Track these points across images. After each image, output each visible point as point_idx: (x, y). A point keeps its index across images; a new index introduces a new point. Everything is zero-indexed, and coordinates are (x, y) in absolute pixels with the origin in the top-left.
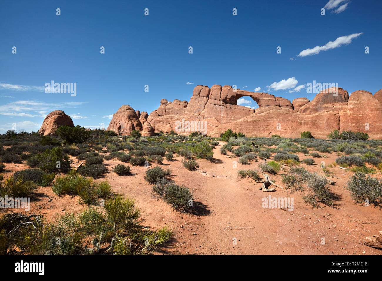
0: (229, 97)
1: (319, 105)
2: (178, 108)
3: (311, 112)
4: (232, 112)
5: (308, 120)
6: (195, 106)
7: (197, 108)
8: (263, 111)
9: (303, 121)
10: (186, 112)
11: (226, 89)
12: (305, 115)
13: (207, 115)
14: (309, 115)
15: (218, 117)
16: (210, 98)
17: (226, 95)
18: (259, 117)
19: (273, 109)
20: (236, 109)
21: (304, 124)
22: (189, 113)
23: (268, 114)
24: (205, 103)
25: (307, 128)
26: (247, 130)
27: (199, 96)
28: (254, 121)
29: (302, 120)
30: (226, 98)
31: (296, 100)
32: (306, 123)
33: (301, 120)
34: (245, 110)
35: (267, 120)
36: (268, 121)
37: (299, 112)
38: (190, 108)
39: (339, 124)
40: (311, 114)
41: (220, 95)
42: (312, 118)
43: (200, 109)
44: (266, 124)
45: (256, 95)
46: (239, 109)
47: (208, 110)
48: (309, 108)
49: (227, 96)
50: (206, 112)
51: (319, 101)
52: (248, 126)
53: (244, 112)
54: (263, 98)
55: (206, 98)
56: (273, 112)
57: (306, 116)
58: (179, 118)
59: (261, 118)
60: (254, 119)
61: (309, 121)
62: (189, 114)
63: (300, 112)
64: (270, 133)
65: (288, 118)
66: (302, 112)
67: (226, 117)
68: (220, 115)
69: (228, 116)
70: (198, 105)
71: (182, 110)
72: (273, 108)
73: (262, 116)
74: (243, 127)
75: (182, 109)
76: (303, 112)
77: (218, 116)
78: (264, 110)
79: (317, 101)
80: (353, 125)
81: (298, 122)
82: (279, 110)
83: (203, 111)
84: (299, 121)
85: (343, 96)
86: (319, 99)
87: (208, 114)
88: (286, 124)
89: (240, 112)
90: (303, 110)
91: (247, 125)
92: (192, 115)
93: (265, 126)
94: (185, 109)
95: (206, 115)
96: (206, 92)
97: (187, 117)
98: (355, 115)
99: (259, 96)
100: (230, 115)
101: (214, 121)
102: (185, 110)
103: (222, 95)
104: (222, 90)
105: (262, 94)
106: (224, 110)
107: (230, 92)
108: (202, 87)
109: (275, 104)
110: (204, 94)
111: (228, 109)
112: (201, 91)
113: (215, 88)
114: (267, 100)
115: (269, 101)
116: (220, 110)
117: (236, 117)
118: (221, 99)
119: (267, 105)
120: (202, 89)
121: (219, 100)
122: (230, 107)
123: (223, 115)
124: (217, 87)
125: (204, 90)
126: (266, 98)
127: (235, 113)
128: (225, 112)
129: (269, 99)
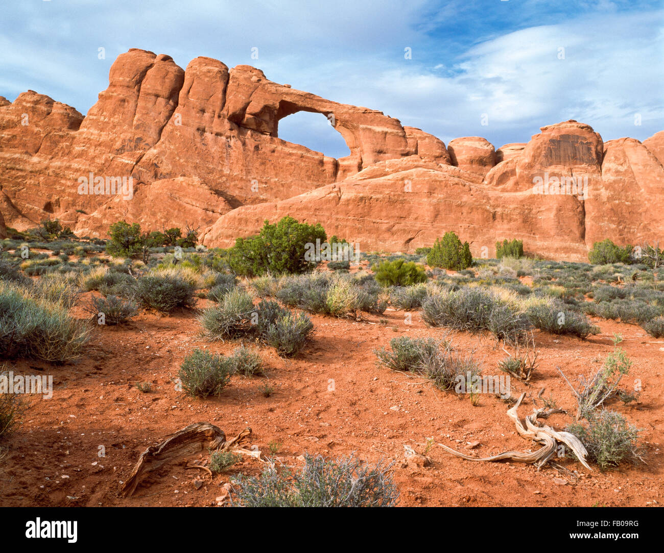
0: (255, 107)
1: (538, 166)
2: (44, 127)
3: (517, 183)
4: (263, 164)
5: (512, 206)
6: (118, 128)
7: (129, 135)
8: (387, 169)
9: (499, 210)
10: (77, 149)
11: (245, 79)
12: (504, 190)
13: (170, 167)
14: (513, 194)
15: (211, 177)
16: (181, 101)
17: (242, 98)
18: (377, 189)
19: (417, 167)
20: (276, 154)
21: (502, 218)
22: (91, 152)
23: (403, 179)
24: (162, 118)
25: (509, 229)
26: (337, 227)
27: (139, 91)
28: (362, 199)
29: (498, 206)
30: (244, 109)
31: (461, 143)
32: (507, 215)
33: (494, 207)
34: (307, 158)
35: (401, 198)
36: (402, 202)
37: (486, 182)
38: (96, 132)
39: (582, 223)
40: (516, 191)
41: (220, 96)
42: (522, 201)
43: (140, 139)
44: (396, 213)
45: (346, 113)
46: (285, 153)
47: (172, 147)
48: (513, 172)
49: (248, 104)
50: (162, 153)
51: (540, 154)
52: (340, 216)
53: (303, 164)
54: (369, 127)
55: (168, 103)
56: (418, 176)
57: (506, 195)
58: (47, 168)
59: (381, 193)
60: (361, 195)
61: (514, 209)
62: (93, 158)
63: (490, 183)
64: (410, 240)
65: (461, 198)
66: (494, 182)
67: (242, 179)
68: (219, 168)
69: (247, 175)
70: (131, 125)
71: (62, 137)
72: (416, 163)
73: (384, 186)
74: (325, 219)
75: (61, 133)
76: (498, 184)
77: (211, 172)
78: (389, 167)
79: (534, 156)
80: (613, 226)
81: (487, 211)
82: (436, 172)
83: (153, 151)
84: (488, 207)
85: (593, 149)
86: (539, 151)
87: (174, 163)
88: (453, 216)
89: (291, 164)
90: (496, 177)
91: (337, 213)
92: (106, 160)
93: (393, 217)
94: (72, 133)
95: (165, 168)
96: (167, 80)
97: (83, 168)
98: (617, 202)
99: (356, 116)
100: (254, 170)
101: (201, 190)
102: (74, 138)
103: (230, 98)
104: (231, 82)
105: (364, 113)
106: (234, 151)
107: (258, 92)
108: (152, 60)
109: (402, 149)
110: (159, 88)
111: (250, 150)
112: (149, 72)
113: (205, 69)
114: (378, 132)
115: (385, 137)
116: (220, 150)
117: (275, 182)
118: (224, 112)
119: (378, 149)
120: (151, 66)
121: (216, 116)
122: (257, 143)
123: (231, 170)
124: (212, 68)
125: (159, 70)
126: (377, 125)
127: (272, 167)
128: (237, 161)
129: (386, 129)
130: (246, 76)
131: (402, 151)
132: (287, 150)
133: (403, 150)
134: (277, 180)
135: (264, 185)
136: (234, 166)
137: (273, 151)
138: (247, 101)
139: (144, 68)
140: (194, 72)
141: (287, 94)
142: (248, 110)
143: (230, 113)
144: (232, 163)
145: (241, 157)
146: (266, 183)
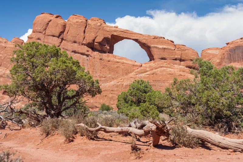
0: (99, 39)
1: (223, 64)
4: (104, 68)
8: (148, 69)
11: (94, 25)
16: (64, 38)
17: (93, 35)
19: (162, 67)
20: (110, 63)
23: (153, 74)
27: (45, 34)
30: (94, 40)
31: (206, 52)
35: (152, 83)
41: (82, 34)
45: (144, 39)
46: (115, 62)
49: (96, 37)
53: (123, 67)
54: (156, 46)
72: (162, 65)
82: (170, 69)
86: (224, 56)
89: (117, 67)
96: (58, 28)
99: (149, 40)
100: (99, 71)
104: (87, 27)
105: (153, 38)
106: (90, 62)
107: (100, 31)
108: (51, 18)
110: (54, 32)
111: (97, 61)
113: (75, 21)
114: (161, 48)
115: (164, 51)
116: (83, 62)
118: (84, 42)
121: (81, 44)
122: (101, 57)
125: (54, 23)
126: (160, 45)
127: (108, 69)
128: (91, 67)
129: (165, 47)
130: (95, 23)
132: (116, 60)
137: (109, 61)
139: (47, 23)
140: (70, 23)
141: (115, 31)
142: (96, 41)
143: (87, 42)
146: (105, 78)
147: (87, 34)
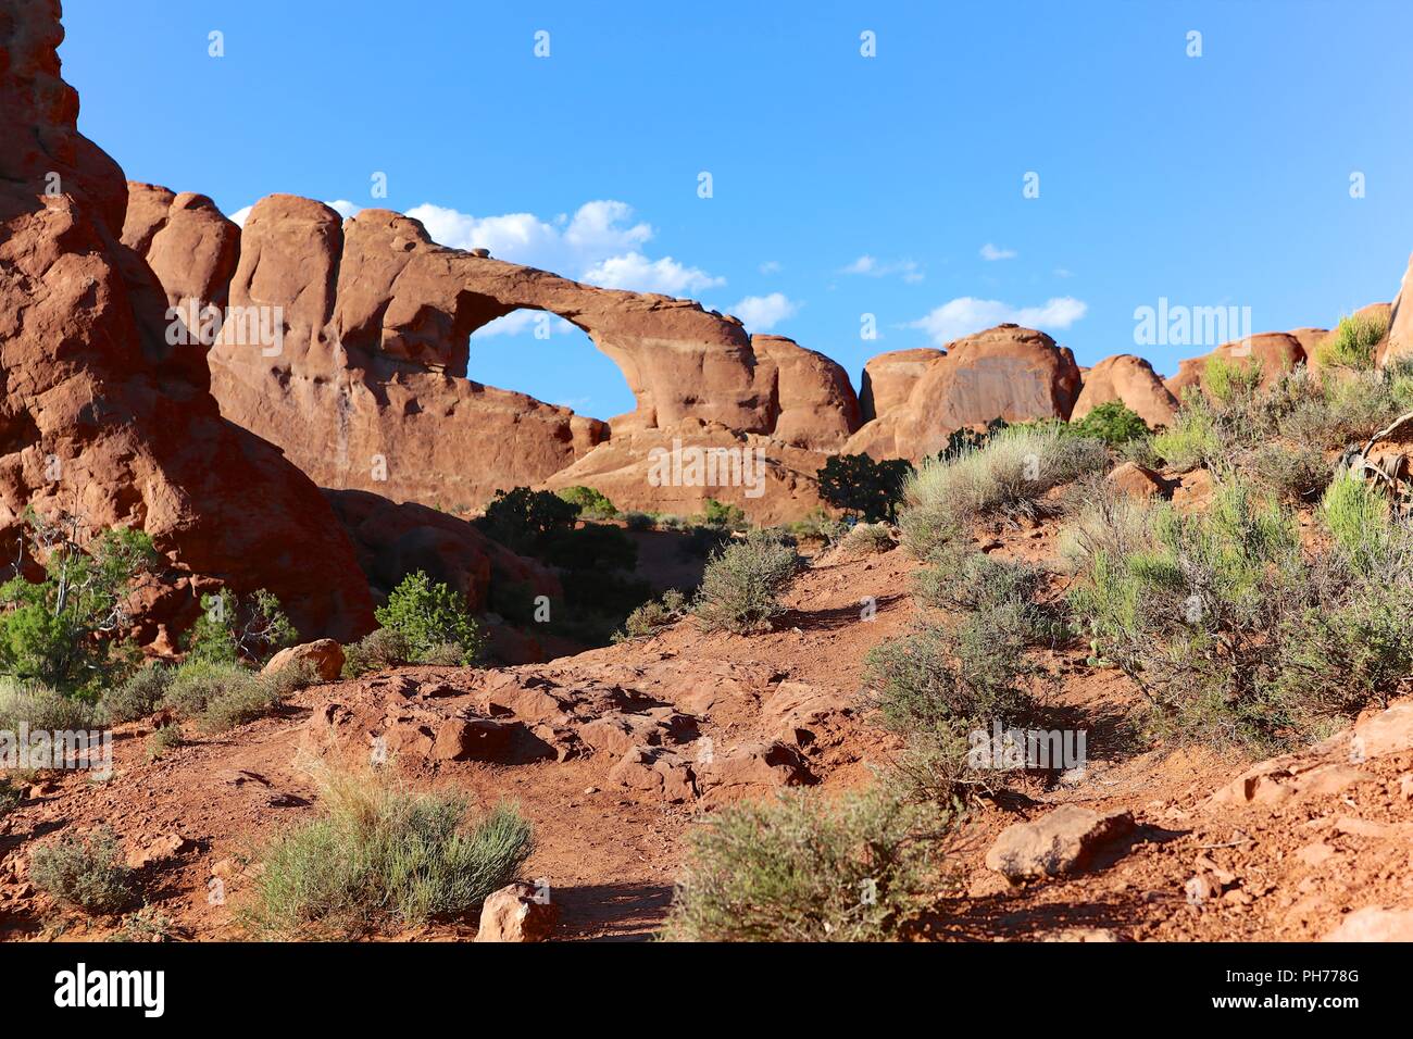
0: (402, 310)
4: (427, 442)
11: (377, 244)
17: (372, 292)
20: (455, 418)
30: (377, 317)
34: (530, 422)
41: (323, 289)
46: (477, 415)
49: (386, 304)
53: (518, 438)
68: (326, 459)
89: (490, 439)
96: (199, 258)
103: (345, 291)
104: (346, 252)
105: (652, 309)
106: (360, 417)
107: (408, 275)
108: (164, 209)
109: (739, 390)
110: (183, 276)
111: (395, 413)
112: (156, 239)
113: (284, 225)
114: (685, 354)
115: (701, 366)
116: (327, 416)
117: (455, 484)
118: (332, 327)
119: (685, 394)
120: (162, 224)
121: (315, 336)
122: (410, 395)
123: (353, 460)
124: (302, 222)
125: (180, 233)
126: (683, 338)
127: (448, 450)
128: (367, 441)
129: (701, 347)
130: (380, 236)
131: (739, 394)
132: (482, 406)
133: (742, 394)
134: (459, 478)
135: (430, 494)
136: (360, 451)
137: (450, 412)
138: (383, 297)
139: (144, 231)
140: (261, 233)
141: (474, 276)
142: (387, 320)
143: (346, 328)
144: (356, 445)
145: (375, 430)
146: (434, 488)
147: (344, 289)
